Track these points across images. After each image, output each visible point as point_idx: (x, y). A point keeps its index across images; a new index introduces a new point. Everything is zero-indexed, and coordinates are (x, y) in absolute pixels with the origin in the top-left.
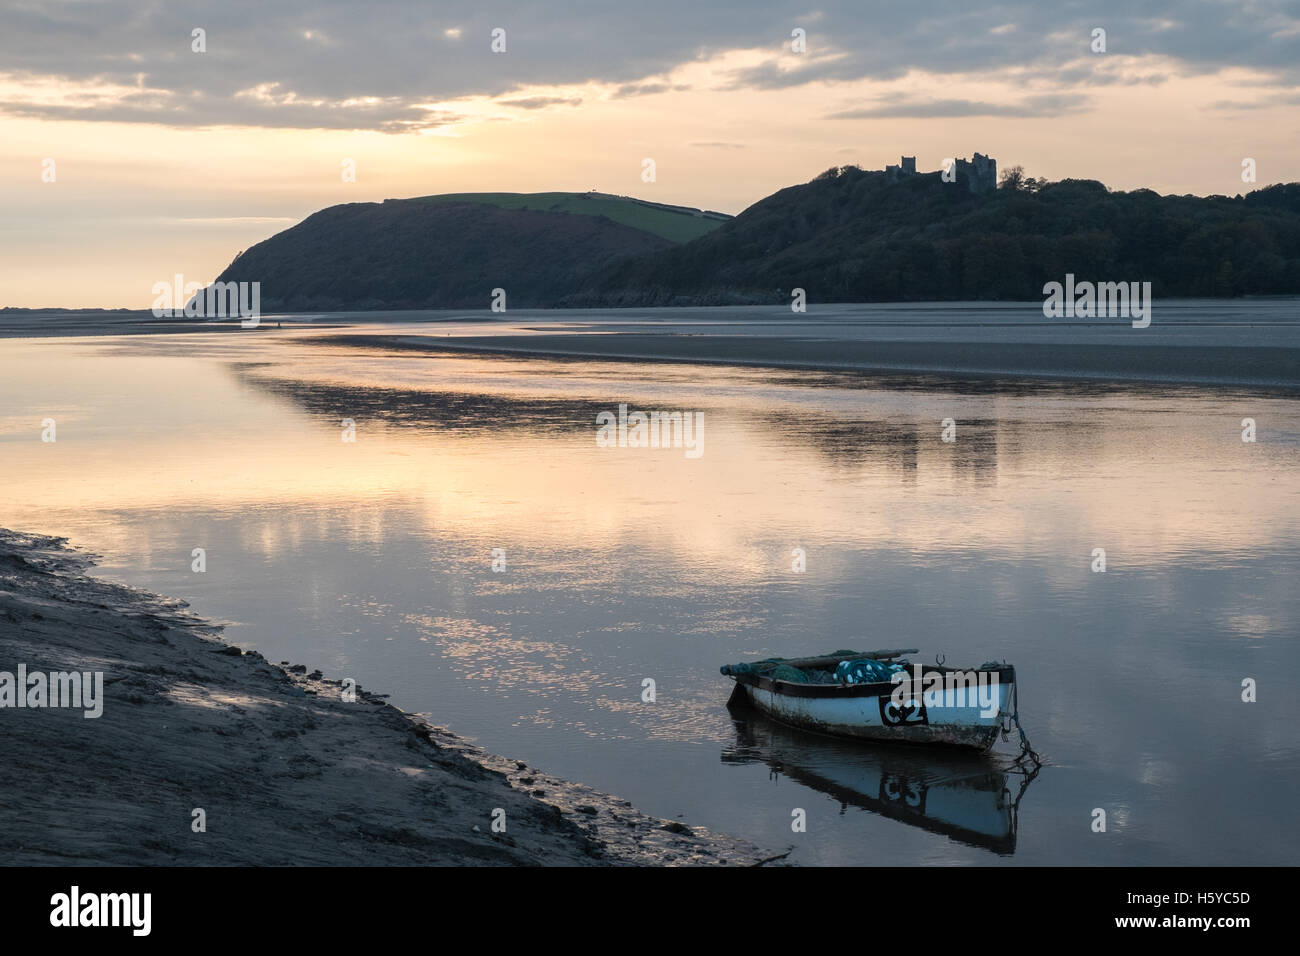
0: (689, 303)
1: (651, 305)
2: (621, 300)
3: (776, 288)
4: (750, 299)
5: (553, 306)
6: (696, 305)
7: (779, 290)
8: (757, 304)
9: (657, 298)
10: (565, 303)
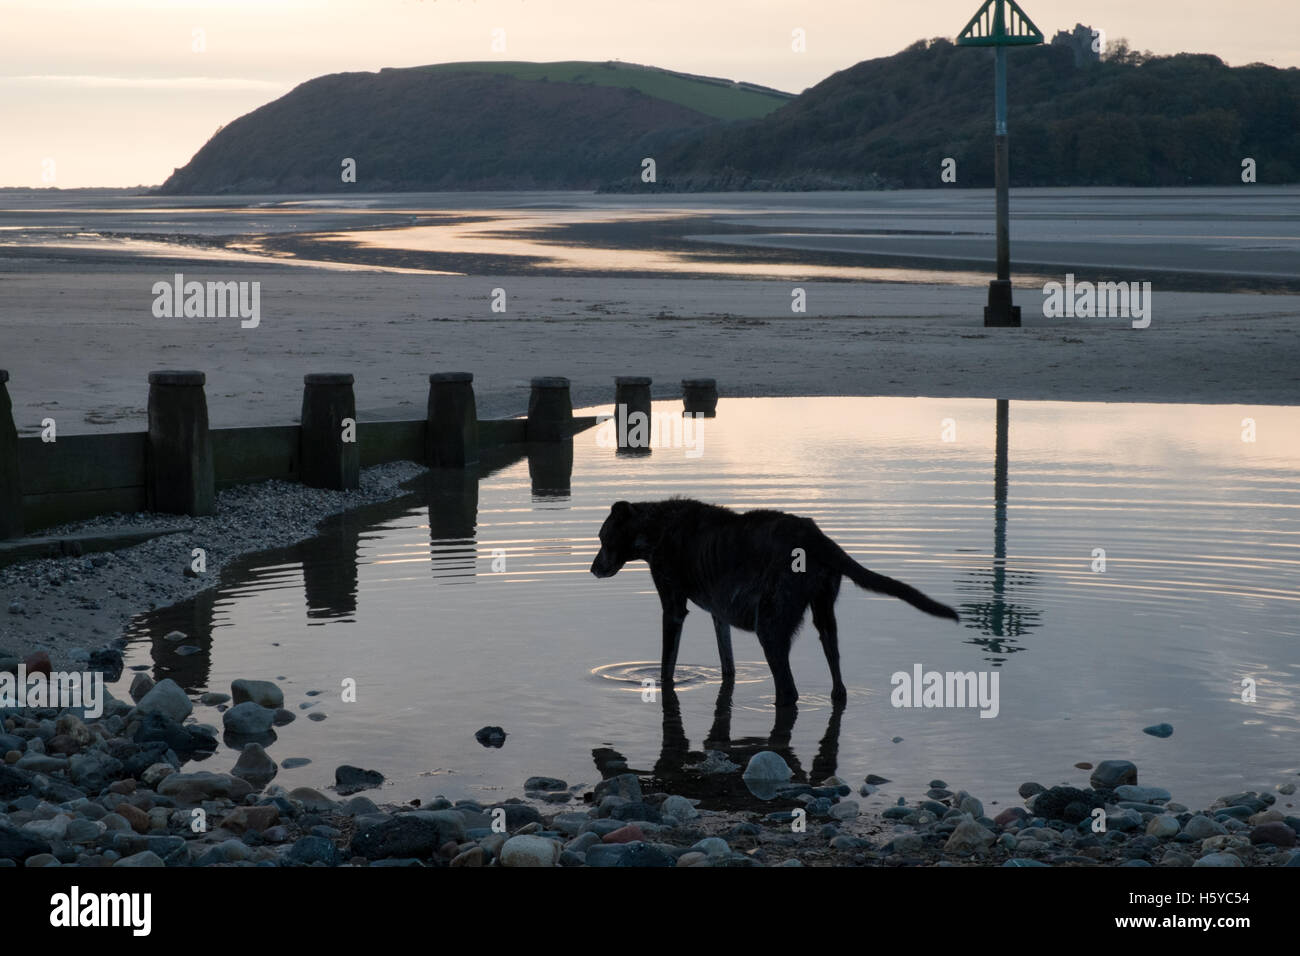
0: (767, 188)
1: (726, 189)
2: (689, 183)
3: (873, 171)
4: (844, 183)
5: (609, 190)
6: (777, 189)
7: (875, 174)
8: (851, 189)
9: (732, 182)
10: (621, 187)
